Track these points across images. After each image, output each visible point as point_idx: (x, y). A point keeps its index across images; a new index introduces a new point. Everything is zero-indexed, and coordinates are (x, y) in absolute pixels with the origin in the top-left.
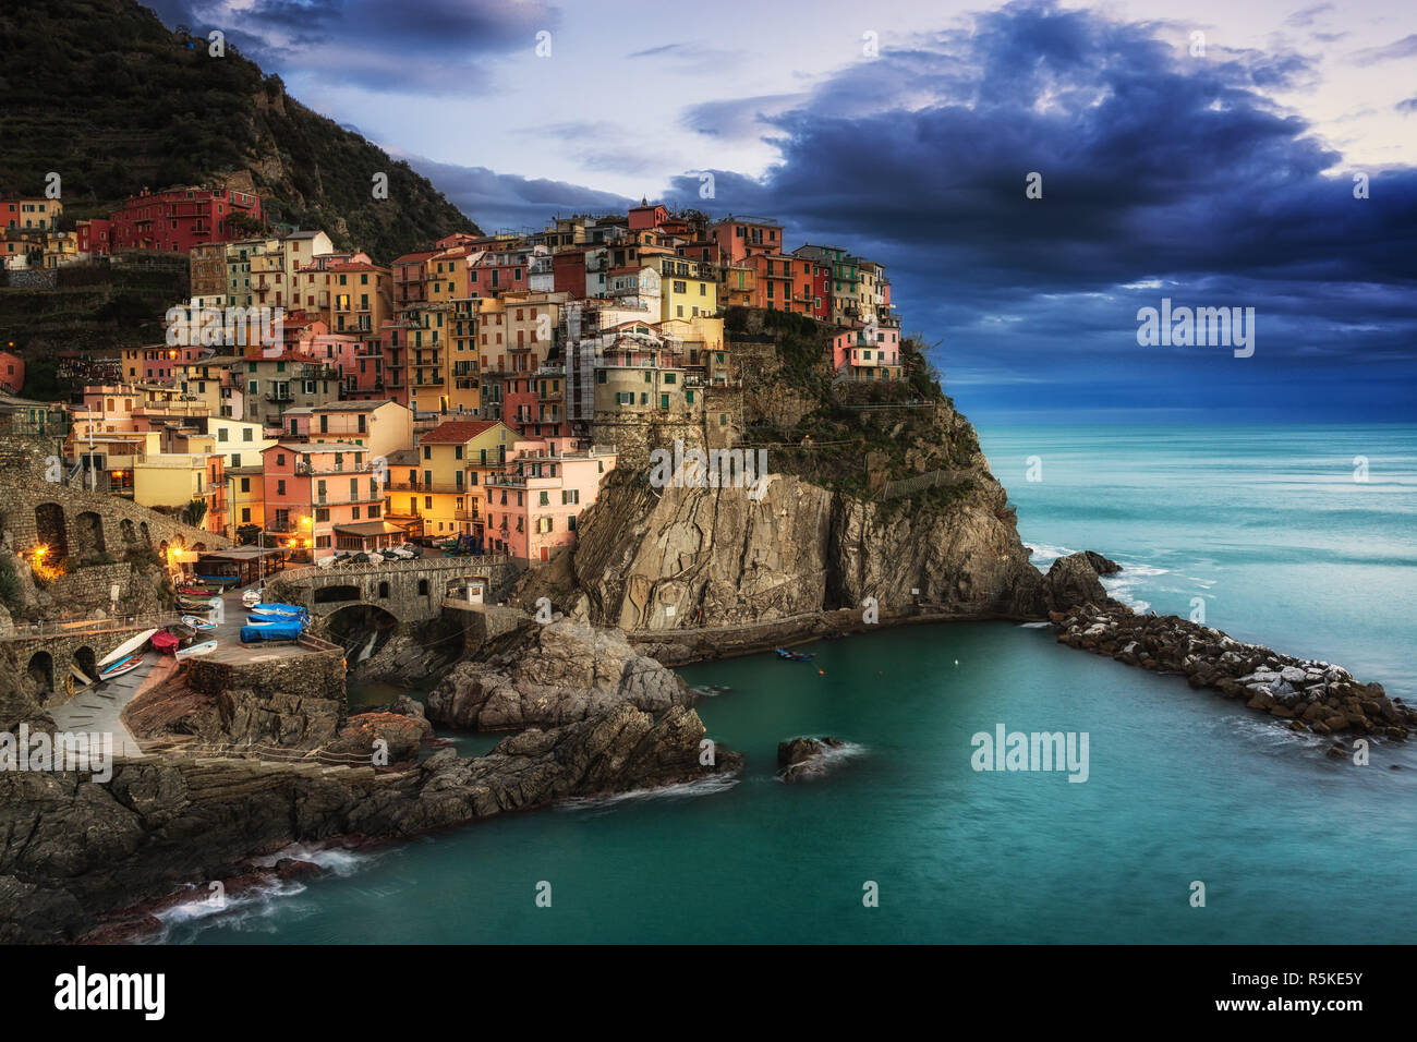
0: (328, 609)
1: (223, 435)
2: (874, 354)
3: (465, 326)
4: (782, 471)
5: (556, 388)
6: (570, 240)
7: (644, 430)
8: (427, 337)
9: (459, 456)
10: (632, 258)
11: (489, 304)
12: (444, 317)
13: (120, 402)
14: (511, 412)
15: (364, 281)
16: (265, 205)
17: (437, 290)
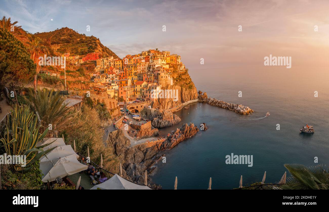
1: (113, 86)
2: (182, 68)
3: (135, 67)
5: (151, 76)
7: (165, 81)
8: (130, 69)
9: (141, 86)
10: (156, 57)
11: (138, 64)
12: (132, 66)
14: (144, 79)
15: (119, 62)
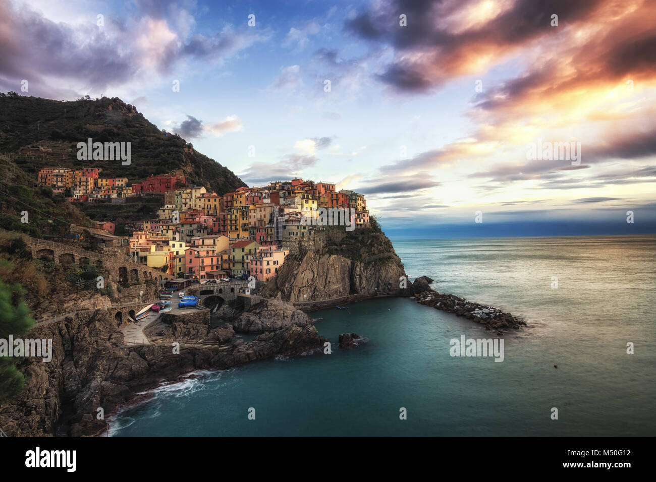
0: (204, 297)
1: (174, 246)
2: (362, 220)
3: (245, 213)
4: (337, 255)
5: (271, 231)
6: (275, 189)
7: (297, 243)
8: (233, 217)
9: (243, 251)
10: (293, 194)
11: (252, 207)
12: (239, 211)
13: (143, 237)
14: (258, 238)
15: (215, 200)
16: (187, 179)
17: (236, 203)
